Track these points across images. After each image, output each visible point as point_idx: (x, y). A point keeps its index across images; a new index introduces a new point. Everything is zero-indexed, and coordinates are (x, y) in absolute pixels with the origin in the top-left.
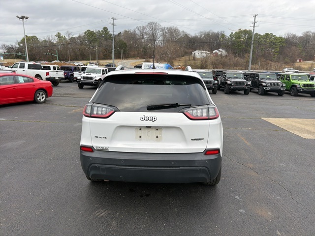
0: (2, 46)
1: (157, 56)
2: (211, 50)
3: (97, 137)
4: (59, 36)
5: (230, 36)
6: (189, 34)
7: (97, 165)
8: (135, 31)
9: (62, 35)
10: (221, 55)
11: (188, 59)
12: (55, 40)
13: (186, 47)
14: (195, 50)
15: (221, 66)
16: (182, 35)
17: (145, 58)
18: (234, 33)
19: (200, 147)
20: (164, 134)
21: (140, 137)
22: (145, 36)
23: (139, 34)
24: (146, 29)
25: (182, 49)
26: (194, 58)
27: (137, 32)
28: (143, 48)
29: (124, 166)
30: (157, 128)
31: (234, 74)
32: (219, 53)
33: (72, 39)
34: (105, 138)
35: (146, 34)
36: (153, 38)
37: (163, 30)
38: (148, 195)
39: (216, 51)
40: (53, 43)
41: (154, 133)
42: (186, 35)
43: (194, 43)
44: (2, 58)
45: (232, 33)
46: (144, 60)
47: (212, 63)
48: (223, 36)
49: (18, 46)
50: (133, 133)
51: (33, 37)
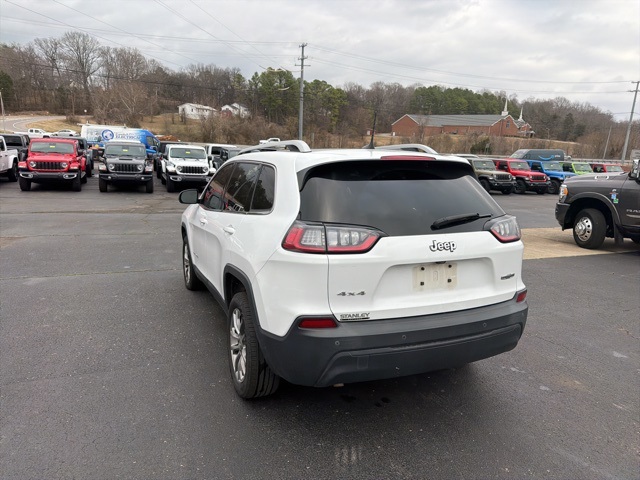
1: (98, 111)
2: (218, 106)
3: (344, 294)
5: (253, 79)
6: (166, 69)
7: (350, 353)
8: (31, 50)
10: (238, 116)
11: (170, 119)
13: (163, 96)
14: (184, 101)
15: (242, 138)
16: (151, 68)
17: (63, 114)
18: (260, 74)
19: (510, 290)
20: (461, 274)
21: (422, 284)
22: (61, 64)
23: (44, 57)
24: (62, 47)
25: (155, 98)
26: (184, 119)
27: (38, 51)
28: (59, 90)
30: (450, 264)
32: (236, 112)
34: (363, 293)
35: (63, 57)
36: (81, 69)
37: (104, 53)
39: (227, 107)
41: (444, 272)
42: (160, 69)
43: (179, 86)
45: (256, 73)
46: (64, 118)
47: (224, 130)
48: (239, 78)
50: (408, 278)
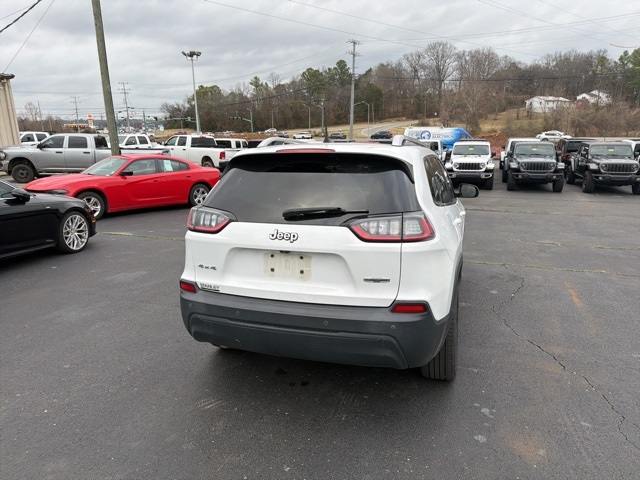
0: (163, 106)
1: (445, 113)
2: (572, 94)
3: (201, 266)
4: (256, 83)
5: (621, 59)
6: (519, 63)
7: (199, 316)
8: (400, 64)
9: (263, 81)
10: (596, 105)
11: (515, 115)
12: (249, 92)
13: (512, 91)
14: (532, 94)
15: (594, 129)
16: (502, 64)
17: (417, 119)
18: (630, 53)
19: (384, 296)
20: (315, 267)
21: (272, 270)
22: (422, 73)
23: (409, 69)
24: (424, 58)
25: (503, 94)
26: (530, 114)
27: (406, 65)
28: (416, 97)
29: (241, 321)
30: (302, 256)
31: (610, 147)
32: (592, 100)
33: (279, 87)
34: (214, 268)
35: (424, 67)
36: (439, 75)
37: (460, 57)
38: (304, 384)
39: (584, 95)
40: (246, 97)
41: (297, 264)
42: (514, 65)
43: (531, 81)
44: (162, 128)
45: (626, 53)
46: (417, 122)
47: (573, 122)
48: (603, 60)
49: (187, 106)
50: (260, 262)
51: (212, 87)
